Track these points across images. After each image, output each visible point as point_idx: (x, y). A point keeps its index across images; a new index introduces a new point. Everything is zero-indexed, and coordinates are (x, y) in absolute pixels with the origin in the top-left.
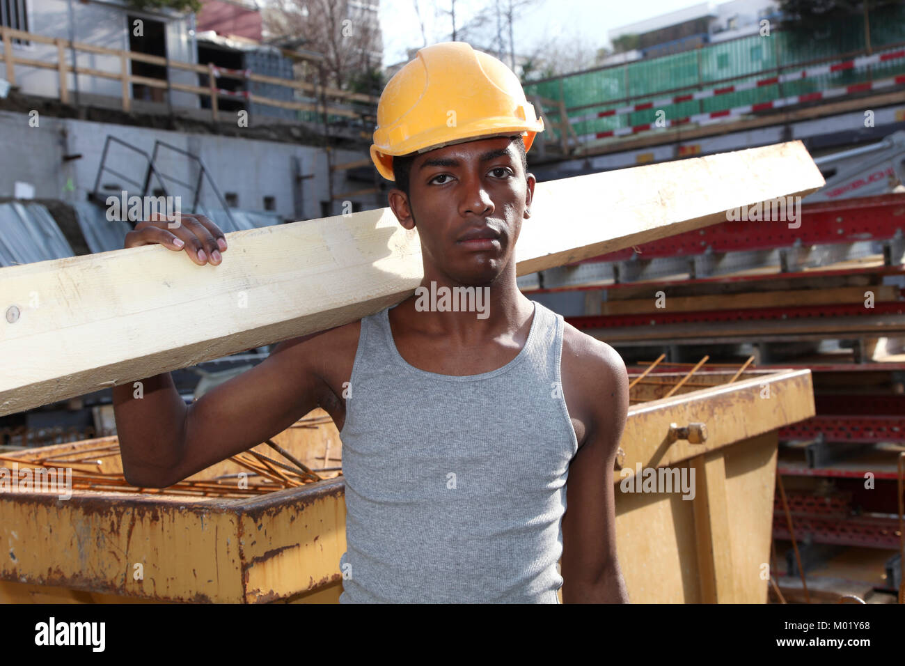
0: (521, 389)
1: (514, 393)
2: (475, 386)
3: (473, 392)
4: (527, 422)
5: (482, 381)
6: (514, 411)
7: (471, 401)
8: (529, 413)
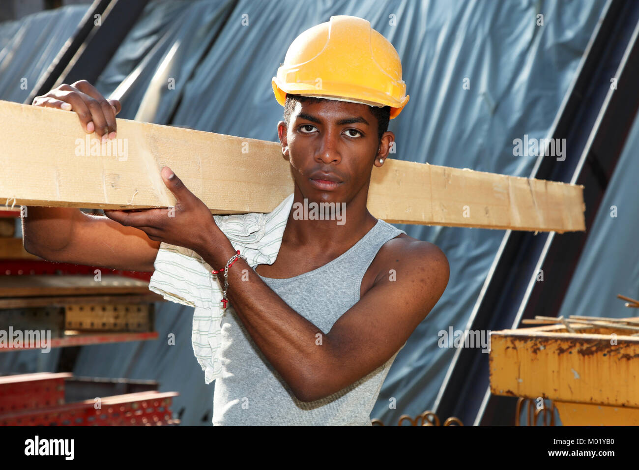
0: (331, 284)
1: (326, 287)
2: (300, 282)
3: (298, 287)
4: (328, 310)
5: (306, 278)
6: (321, 301)
7: (297, 294)
8: (331, 303)
